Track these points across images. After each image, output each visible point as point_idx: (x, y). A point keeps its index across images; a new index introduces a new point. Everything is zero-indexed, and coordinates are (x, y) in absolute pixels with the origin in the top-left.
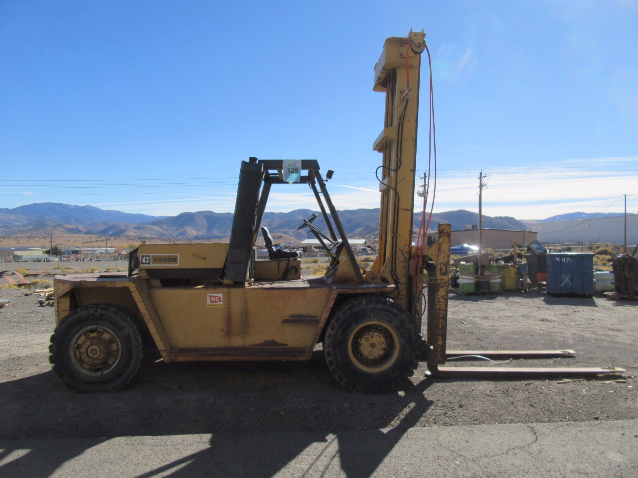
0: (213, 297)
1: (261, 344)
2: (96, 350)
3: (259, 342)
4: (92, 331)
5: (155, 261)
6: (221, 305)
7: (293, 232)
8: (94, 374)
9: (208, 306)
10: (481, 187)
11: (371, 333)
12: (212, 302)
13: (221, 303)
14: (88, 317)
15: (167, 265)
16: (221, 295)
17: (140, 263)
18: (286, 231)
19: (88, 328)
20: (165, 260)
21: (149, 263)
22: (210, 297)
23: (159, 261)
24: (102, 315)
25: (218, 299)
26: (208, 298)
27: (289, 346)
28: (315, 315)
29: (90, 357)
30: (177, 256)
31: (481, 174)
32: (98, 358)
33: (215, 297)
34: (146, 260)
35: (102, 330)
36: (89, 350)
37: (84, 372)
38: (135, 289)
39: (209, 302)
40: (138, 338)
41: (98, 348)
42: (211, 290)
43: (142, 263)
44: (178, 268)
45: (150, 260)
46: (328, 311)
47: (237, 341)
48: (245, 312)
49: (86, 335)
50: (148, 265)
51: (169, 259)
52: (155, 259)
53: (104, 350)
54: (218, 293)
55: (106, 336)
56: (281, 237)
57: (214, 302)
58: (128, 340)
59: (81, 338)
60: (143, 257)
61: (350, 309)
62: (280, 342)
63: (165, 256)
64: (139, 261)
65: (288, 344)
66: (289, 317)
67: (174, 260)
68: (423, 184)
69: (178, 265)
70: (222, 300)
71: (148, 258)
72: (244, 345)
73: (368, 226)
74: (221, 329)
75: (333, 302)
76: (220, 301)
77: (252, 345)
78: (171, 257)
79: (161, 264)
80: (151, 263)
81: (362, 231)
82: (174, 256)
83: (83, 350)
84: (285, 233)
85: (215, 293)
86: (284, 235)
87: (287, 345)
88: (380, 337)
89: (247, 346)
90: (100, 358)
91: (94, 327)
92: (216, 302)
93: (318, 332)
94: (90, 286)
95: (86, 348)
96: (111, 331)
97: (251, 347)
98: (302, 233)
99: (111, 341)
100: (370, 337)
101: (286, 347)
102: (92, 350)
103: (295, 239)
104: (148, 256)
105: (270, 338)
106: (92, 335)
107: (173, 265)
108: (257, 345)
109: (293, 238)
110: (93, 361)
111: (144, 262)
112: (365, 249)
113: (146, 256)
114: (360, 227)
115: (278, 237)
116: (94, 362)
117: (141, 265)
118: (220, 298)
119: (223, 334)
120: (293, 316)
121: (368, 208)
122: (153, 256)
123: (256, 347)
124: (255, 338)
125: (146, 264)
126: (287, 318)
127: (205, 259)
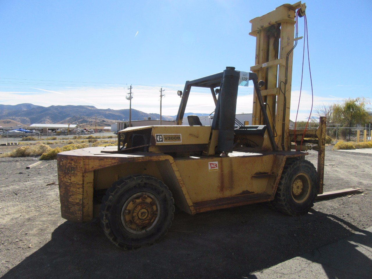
0: (212, 164)
1: (241, 194)
2: (145, 212)
3: (240, 193)
4: (138, 198)
5: (166, 139)
6: (217, 169)
7: (20, 119)
8: (140, 233)
9: (209, 171)
10: (161, 96)
11: (297, 180)
12: (211, 168)
13: (217, 168)
14: (135, 187)
15: (174, 142)
16: (217, 163)
17: (156, 141)
18: (14, 118)
19: (135, 196)
20: (172, 138)
21: (162, 141)
22: (211, 164)
23: (168, 139)
24: (145, 184)
25: (215, 166)
26: (209, 165)
27: (255, 193)
28: (267, 172)
29: (140, 219)
30: (180, 135)
31: (161, 89)
32: (146, 219)
33: (214, 164)
34: (160, 138)
35: (146, 196)
36: (140, 213)
37: (133, 231)
38: (173, 161)
39: (210, 168)
40: (172, 199)
41: (146, 211)
42: (210, 160)
43: (158, 141)
44: (181, 144)
45: (162, 138)
46: (282, 169)
47: (227, 193)
48: (231, 173)
49: (133, 201)
50: (162, 142)
51: (175, 137)
52: (166, 138)
53: (151, 212)
54: (215, 161)
55: (149, 200)
56: (10, 122)
57: (213, 168)
58: (164, 201)
59: (129, 204)
60: (157, 136)
61: (293, 167)
62: (250, 191)
63: (172, 135)
64: (155, 139)
65: (255, 191)
66: (254, 174)
67: (178, 138)
68: (130, 92)
69: (181, 142)
70: (218, 166)
71: (161, 137)
72: (231, 196)
73: (74, 116)
74: (218, 186)
75: (284, 163)
76: (217, 167)
77: (235, 195)
78: (176, 136)
79: (170, 141)
80: (163, 141)
81: (70, 119)
82: (178, 135)
83: (135, 214)
84: (13, 119)
85: (213, 161)
86: (12, 121)
87: (253, 192)
88: (301, 182)
89: (233, 196)
90: (148, 218)
91: (139, 194)
92: (214, 167)
93: (277, 182)
94: (140, 161)
95: (137, 212)
96: (152, 196)
97: (235, 196)
98: (27, 119)
99: (152, 204)
100: (296, 182)
101: (254, 193)
102: (142, 213)
103: (21, 124)
104: (161, 135)
105: (245, 189)
106: (138, 201)
107: (178, 142)
108: (238, 194)
109: (19, 123)
110: (142, 222)
111: (159, 140)
112: (83, 131)
113: (159, 135)
114: (69, 117)
115: (8, 122)
116: (144, 222)
117: (157, 142)
118: (216, 164)
119: (219, 190)
120: (257, 174)
121: (74, 105)
122: (164, 135)
123: (238, 196)
124: (237, 190)
125: (160, 141)
126: (254, 175)
127: (197, 137)
